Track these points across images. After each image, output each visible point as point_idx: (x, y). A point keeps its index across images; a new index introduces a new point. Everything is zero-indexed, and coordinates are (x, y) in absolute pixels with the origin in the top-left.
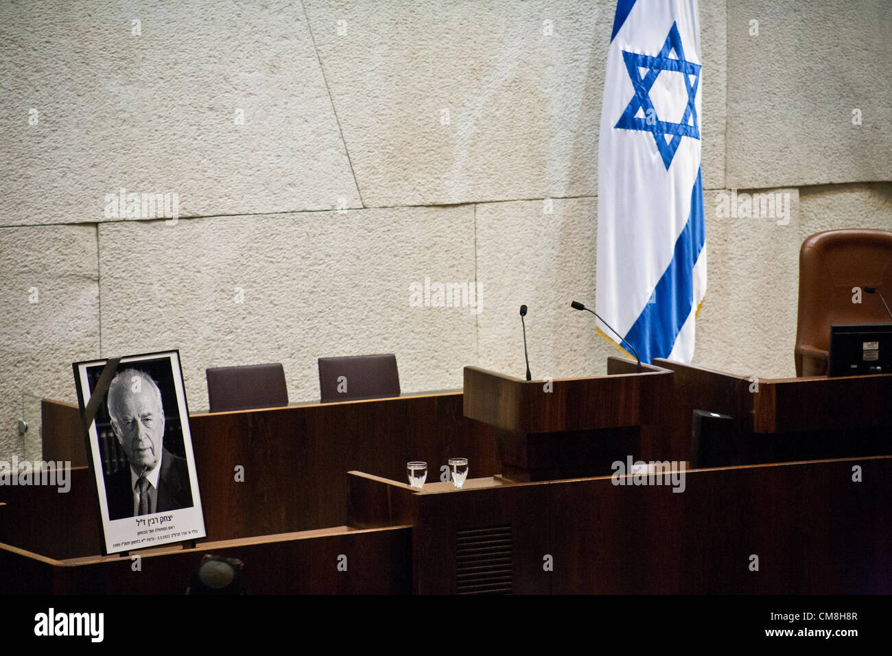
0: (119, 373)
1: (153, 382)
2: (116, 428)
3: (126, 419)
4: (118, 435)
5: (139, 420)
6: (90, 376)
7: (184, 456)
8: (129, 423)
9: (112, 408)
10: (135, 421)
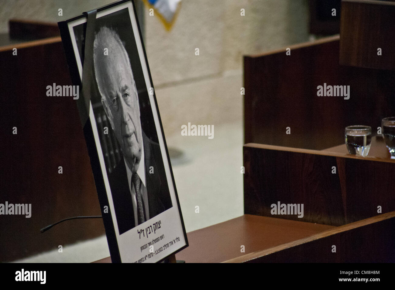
0: (97, 33)
1: (121, 43)
2: (107, 109)
3: (112, 97)
4: (109, 118)
5: (120, 95)
6: (77, 39)
7: (158, 142)
8: (114, 100)
9: (100, 82)
10: (118, 97)
